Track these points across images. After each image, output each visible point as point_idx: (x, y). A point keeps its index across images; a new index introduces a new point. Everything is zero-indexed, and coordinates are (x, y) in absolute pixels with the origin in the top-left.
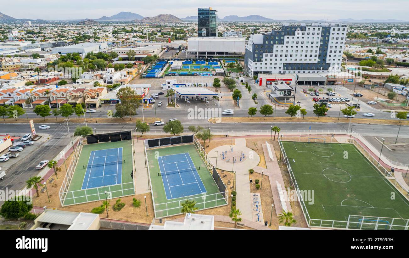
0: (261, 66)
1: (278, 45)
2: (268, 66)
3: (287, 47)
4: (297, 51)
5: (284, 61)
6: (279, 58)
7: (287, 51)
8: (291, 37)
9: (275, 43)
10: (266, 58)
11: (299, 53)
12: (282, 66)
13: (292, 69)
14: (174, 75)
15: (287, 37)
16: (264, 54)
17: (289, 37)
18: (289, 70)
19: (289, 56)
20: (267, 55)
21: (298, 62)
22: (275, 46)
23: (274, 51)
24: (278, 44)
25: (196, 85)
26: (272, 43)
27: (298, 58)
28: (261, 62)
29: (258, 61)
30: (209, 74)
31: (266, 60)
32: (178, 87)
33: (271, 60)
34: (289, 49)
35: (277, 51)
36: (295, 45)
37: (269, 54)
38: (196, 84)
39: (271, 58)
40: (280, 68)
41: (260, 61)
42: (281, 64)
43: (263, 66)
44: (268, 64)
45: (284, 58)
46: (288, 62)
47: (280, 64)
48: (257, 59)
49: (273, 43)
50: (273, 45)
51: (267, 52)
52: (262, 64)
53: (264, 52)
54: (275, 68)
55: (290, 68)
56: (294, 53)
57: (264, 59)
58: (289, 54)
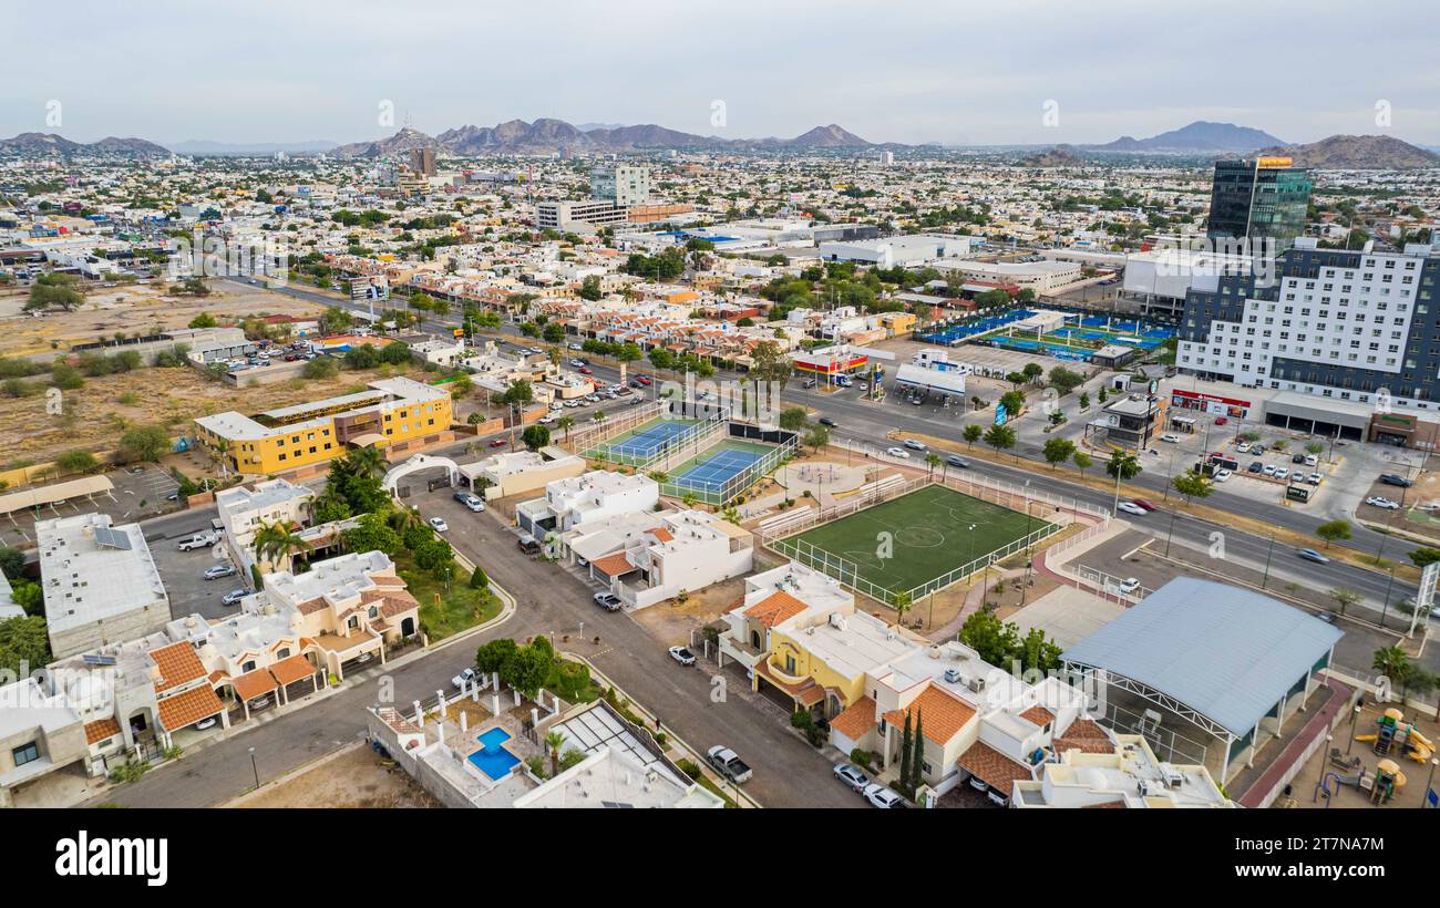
0: (1201, 355)
1: (1258, 302)
2: (1224, 358)
3: (1289, 310)
4: (1322, 327)
5: (1274, 351)
6: (1258, 338)
7: (1287, 323)
8: (1302, 282)
9: (1250, 296)
10: (1219, 334)
11: (1330, 333)
12: (1268, 365)
13: (1303, 380)
14: (990, 345)
15: (1291, 282)
16: (1215, 323)
17: (1295, 283)
18: (1293, 379)
19: (1293, 337)
20: (1222, 326)
21: (1325, 358)
22: (1248, 302)
23: (1246, 318)
24: (1260, 298)
25: (988, 373)
26: (1241, 293)
27: (1327, 348)
28: (1202, 345)
29: (1195, 340)
30: (1074, 355)
31: (1219, 339)
32: (943, 370)
33: (1234, 341)
34: (1296, 317)
35: (1253, 319)
36: (1316, 306)
37: (1228, 325)
38: (990, 370)
39: (1235, 336)
40: (1261, 370)
41: (1204, 340)
42: (1265, 357)
43: (1208, 356)
44: (1224, 353)
45: (1275, 340)
46: (1291, 354)
47: (1261, 359)
48: (1192, 335)
49: (1244, 294)
50: (1243, 299)
51: (1223, 318)
52: (1204, 348)
53: (1215, 318)
54: (1246, 368)
55: (1298, 374)
56: (1311, 332)
57: (1211, 337)
58: (1293, 331)
